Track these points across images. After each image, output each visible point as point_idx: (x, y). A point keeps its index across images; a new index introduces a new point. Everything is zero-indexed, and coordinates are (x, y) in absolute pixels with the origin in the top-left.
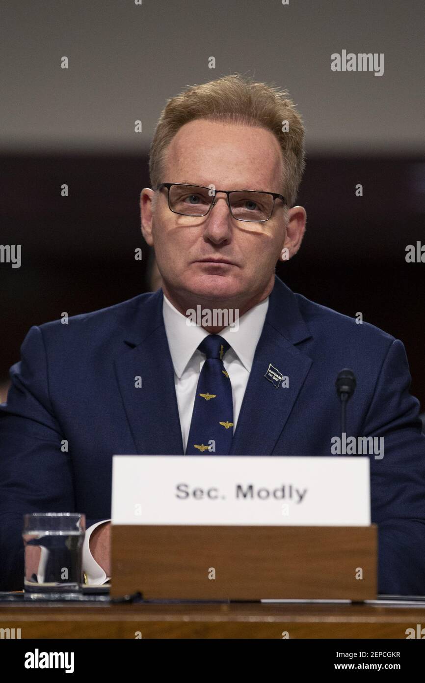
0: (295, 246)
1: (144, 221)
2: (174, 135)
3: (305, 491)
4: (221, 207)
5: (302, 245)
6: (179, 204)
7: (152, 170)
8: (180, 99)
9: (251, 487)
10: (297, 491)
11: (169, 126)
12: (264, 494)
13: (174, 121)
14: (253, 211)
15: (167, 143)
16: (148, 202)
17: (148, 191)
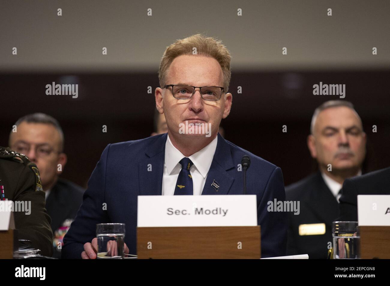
0: (228, 111)
1: (157, 103)
2: (171, 63)
3: (227, 210)
4: (197, 94)
5: (231, 111)
6: (176, 94)
7: (161, 79)
8: (173, 46)
9: (202, 209)
10: (223, 211)
11: (169, 59)
12: (208, 212)
13: (171, 56)
14: (211, 95)
15: (168, 66)
16: (159, 94)
17: (158, 89)
